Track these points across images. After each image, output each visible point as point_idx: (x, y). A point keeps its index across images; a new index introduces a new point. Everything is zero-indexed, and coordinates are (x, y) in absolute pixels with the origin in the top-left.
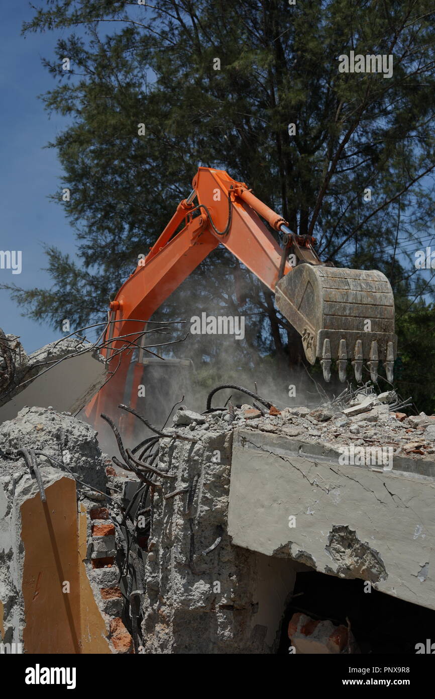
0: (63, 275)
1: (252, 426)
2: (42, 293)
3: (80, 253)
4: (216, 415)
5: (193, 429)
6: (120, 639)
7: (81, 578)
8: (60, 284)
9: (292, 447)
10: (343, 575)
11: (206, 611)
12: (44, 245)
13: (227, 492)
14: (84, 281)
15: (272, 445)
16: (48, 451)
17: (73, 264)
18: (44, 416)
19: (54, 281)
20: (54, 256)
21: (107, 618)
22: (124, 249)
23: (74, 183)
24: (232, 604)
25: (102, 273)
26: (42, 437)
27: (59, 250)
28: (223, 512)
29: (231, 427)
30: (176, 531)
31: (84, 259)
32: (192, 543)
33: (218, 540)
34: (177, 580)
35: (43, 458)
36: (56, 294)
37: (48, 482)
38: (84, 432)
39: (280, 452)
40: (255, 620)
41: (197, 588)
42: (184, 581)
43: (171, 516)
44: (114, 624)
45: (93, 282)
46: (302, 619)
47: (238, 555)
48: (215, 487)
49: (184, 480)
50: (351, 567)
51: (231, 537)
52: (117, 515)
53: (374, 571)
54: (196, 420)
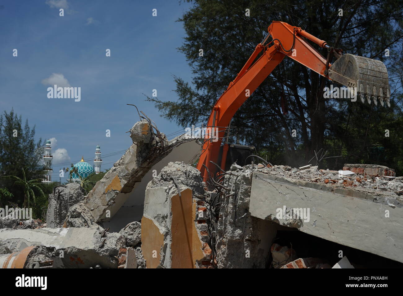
0: (184, 93)
1: (259, 171)
2: (172, 104)
3: (194, 81)
4: (247, 167)
5: (237, 172)
6: (207, 250)
7: (193, 227)
8: (182, 99)
9: (273, 179)
10: (289, 226)
11: (240, 241)
12: (174, 77)
13: (249, 196)
14: (196, 98)
15: (266, 178)
16: (182, 179)
17: (190, 88)
18: (180, 165)
19: (179, 97)
20: (180, 83)
21: (202, 242)
22: (219, 80)
23: (192, 42)
24: (250, 239)
25: (206, 93)
26: (180, 173)
27: (183, 80)
28: (248, 203)
29: (252, 171)
30: (229, 210)
31: (196, 85)
32: (236, 215)
33: (246, 214)
34: (229, 228)
35: (180, 181)
36: (180, 105)
37: (182, 190)
38: (196, 172)
39: (269, 181)
40: (259, 247)
41: (237, 232)
42: (232, 229)
43: (228, 204)
44: (205, 245)
45: (201, 99)
46: (277, 245)
47: (253, 220)
48: (245, 194)
49: (233, 191)
50: (292, 223)
51: (250, 213)
52: (208, 206)
53: (299, 224)
54: (239, 168)
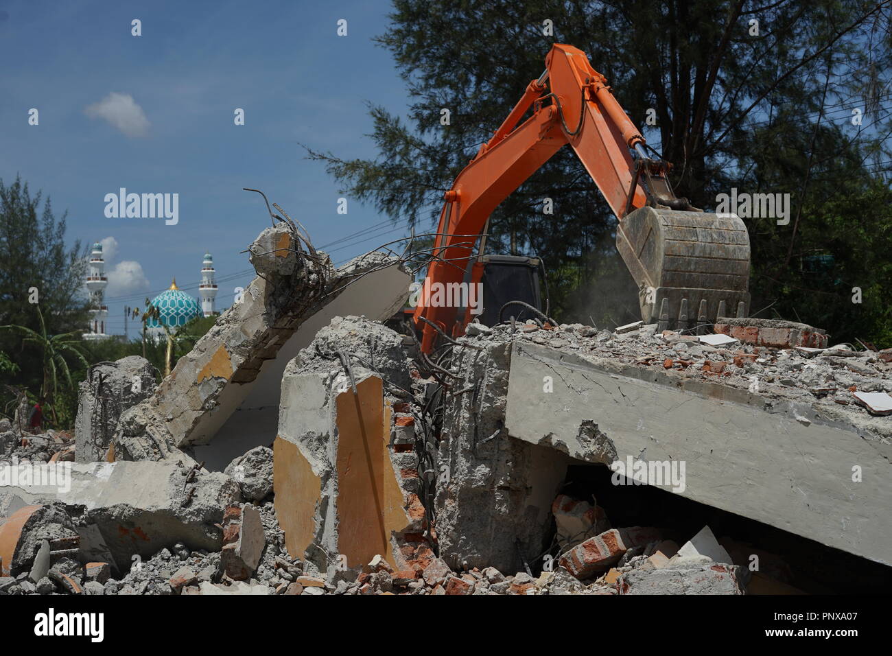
0: (391, 141)
1: (527, 339)
2: (364, 165)
3: (412, 114)
4: (500, 328)
5: (480, 339)
6: (415, 510)
7: (385, 460)
8: (388, 153)
9: (555, 357)
10: (588, 459)
11: (486, 490)
12: (369, 105)
13: (505, 393)
14: (417, 151)
15: (541, 354)
16: (360, 354)
17: (404, 129)
18: (357, 324)
19: (380, 150)
20: (382, 119)
21: (405, 493)
22: (469, 110)
23: (406, 24)
24: (508, 485)
25: (441, 141)
26: (355, 341)
27: (387, 111)
28: (502, 409)
29: (510, 338)
30: (463, 423)
31: (417, 122)
32: (476, 434)
33: (498, 431)
34: (463, 463)
35: (356, 359)
36: (383, 167)
37: (359, 379)
38: (392, 339)
39: (547, 360)
40: (526, 503)
41: (479, 470)
42: (469, 464)
43: (459, 411)
44: (411, 498)
45: (429, 152)
46: (565, 499)
47: (514, 445)
48: (496, 387)
49: (470, 381)
50: (595, 453)
51: (507, 429)
52: (419, 411)
53: (610, 455)
54: (483, 332)
